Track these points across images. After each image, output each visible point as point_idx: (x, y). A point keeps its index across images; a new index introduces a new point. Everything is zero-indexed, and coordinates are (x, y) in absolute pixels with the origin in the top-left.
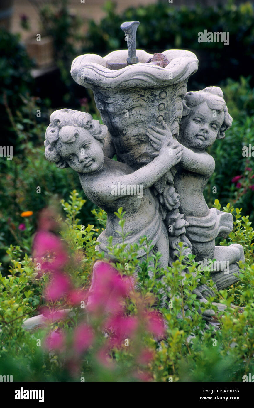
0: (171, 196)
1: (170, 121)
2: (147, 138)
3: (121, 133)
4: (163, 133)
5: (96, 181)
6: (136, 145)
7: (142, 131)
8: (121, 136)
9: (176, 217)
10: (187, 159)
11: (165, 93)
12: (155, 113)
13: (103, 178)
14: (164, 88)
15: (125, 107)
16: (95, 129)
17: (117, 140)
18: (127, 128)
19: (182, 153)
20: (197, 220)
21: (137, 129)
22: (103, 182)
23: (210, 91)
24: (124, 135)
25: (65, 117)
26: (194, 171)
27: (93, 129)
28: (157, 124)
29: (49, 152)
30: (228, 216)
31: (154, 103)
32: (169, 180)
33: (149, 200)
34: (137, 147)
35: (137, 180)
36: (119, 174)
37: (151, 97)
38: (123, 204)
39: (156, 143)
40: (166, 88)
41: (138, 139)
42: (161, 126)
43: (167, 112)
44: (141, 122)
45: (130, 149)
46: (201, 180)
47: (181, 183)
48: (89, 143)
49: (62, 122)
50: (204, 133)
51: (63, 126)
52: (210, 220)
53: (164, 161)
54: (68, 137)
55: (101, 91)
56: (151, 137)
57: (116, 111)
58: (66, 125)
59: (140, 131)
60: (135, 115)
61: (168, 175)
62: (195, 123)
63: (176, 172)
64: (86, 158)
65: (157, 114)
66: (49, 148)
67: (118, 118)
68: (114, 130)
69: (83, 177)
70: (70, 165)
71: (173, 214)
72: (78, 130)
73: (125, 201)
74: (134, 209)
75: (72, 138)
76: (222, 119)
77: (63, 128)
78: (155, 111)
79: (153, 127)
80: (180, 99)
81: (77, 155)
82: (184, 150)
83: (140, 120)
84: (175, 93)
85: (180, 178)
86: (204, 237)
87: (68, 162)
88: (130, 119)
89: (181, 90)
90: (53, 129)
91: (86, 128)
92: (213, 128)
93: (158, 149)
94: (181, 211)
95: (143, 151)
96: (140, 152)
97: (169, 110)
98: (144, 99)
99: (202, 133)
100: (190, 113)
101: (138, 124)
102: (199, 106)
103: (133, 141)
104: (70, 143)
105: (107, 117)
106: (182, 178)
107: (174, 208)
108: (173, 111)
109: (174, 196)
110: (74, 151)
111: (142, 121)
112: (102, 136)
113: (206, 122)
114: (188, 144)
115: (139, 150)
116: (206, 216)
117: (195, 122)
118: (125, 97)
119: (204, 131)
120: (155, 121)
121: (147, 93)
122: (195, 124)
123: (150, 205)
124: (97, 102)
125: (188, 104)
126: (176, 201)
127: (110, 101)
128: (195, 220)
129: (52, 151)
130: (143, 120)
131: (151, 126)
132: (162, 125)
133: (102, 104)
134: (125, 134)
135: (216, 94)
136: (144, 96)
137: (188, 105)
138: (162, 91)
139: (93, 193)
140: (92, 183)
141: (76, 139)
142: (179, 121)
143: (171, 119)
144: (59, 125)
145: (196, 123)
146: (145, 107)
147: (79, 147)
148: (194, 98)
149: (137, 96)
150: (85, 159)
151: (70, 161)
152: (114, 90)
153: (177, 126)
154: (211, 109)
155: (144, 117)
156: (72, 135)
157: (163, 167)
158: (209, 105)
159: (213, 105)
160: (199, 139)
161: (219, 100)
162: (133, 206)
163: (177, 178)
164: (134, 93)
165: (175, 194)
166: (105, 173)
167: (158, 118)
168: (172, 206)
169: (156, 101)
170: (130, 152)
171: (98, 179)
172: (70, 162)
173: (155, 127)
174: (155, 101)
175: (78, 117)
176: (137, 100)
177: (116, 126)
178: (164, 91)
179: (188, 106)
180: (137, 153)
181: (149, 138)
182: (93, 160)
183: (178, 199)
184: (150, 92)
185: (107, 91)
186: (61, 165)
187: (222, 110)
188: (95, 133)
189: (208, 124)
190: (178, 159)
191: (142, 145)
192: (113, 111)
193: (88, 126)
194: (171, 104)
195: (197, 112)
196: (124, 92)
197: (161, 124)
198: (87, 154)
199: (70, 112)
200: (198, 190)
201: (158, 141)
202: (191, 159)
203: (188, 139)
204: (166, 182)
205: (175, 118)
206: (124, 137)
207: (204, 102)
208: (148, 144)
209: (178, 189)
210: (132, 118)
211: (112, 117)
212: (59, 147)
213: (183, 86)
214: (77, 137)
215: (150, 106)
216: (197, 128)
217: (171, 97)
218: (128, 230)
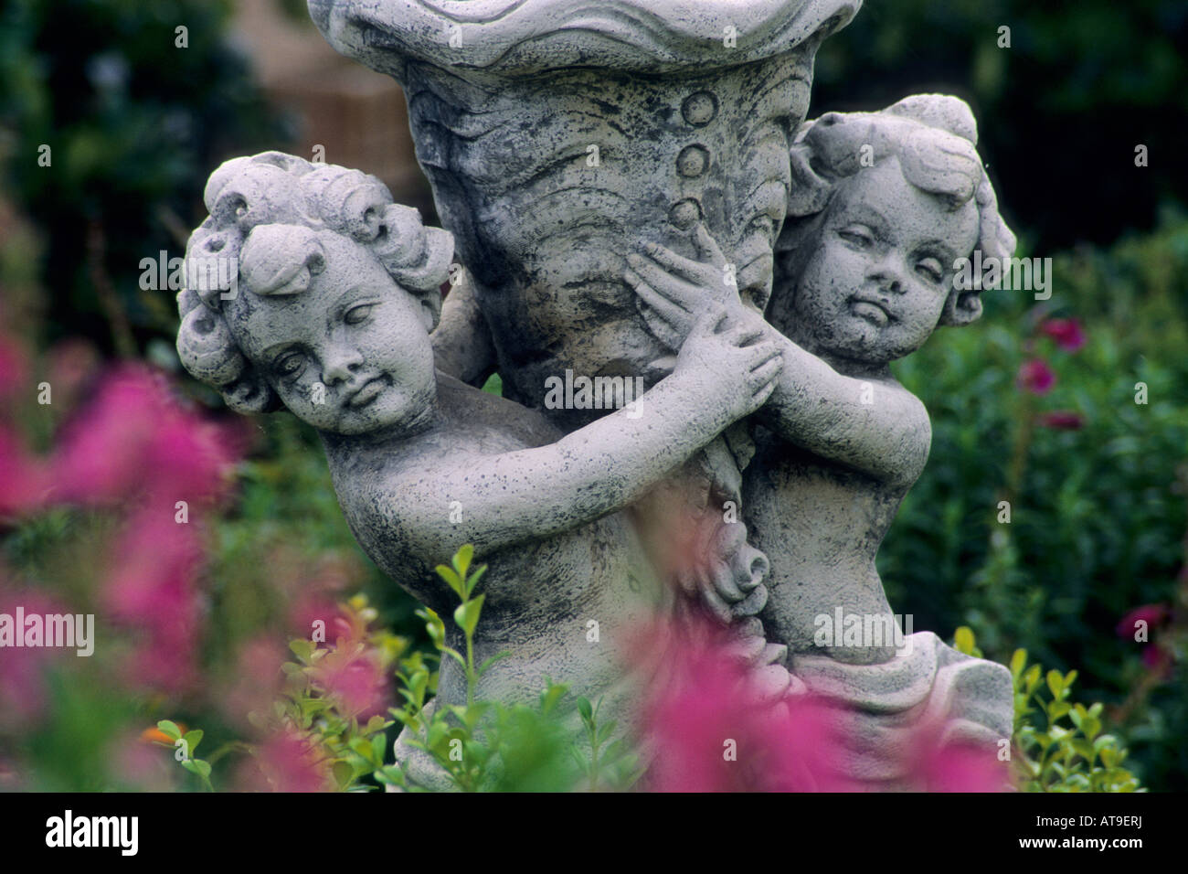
0: (725, 560)
1: (731, 225)
2: (628, 296)
3: (515, 271)
4: (698, 276)
5: (398, 471)
6: (578, 327)
7: (607, 263)
8: (518, 282)
9: (748, 653)
10: (801, 396)
11: (709, 102)
12: (665, 185)
13: (428, 459)
14: (702, 77)
15: (534, 156)
16: (398, 242)
17: (500, 301)
18: (540, 249)
19: (775, 369)
20: (842, 677)
21: (584, 254)
22: (424, 475)
23: (919, 113)
24: (530, 279)
25: (271, 185)
26: (832, 454)
27: (390, 244)
28: (671, 237)
29: (197, 338)
30: (993, 679)
31: (660, 141)
32: (721, 485)
33: (630, 568)
34: (583, 335)
35: (574, 470)
36: (500, 447)
37: (646, 116)
38: (510, 578)
39: (664, 320)
40: (716, 80)
41: (589, 301)
42: (690, 244)
43: (716, 185)
44: (603, 222)
45: (553, 346)
46: (868, 500)
47: (775, 507)
48: (371, 301)
49: (255, 206)
50: (882, 290)
51: (261, 222)
52: (901, 682)
53: (693, 393)
54: (275, 271)
55: (432, 84)
56: (642, 289)
57: (497, 171)
58: (269, 220)
59: (598, 265)
60: (577, 191)
61: (714, 465)
62: (848, 246)
63: (752, 451)
64: (354, 367)
65: (672, 193)
66: (198, 322)
67: (502, 202)
68: (487, 257)
69: (340, 456)
70: (285, 398)
71: (735, 639)
72: (324, 243)
73: (518, 564)
74: (559, 605)
75: (294, 276)
76: (965, 235)
77: (257, 231)
78: (662, 179)
79: (652, 246)
80: (780, 132)
81: (316, 351)
82: (785, 356)
83: (599, 212)
84: (755, 105)
85: (773, 486)
86: (874, 756)
87: (277, 384)
88: (553, 210)
89: (781, 92)
90: (215, 236)
91: (359, 238)
92: (924, 272)
93: (675, 347)
94: (773, 632)
95: (608, 355)
96: (595, 357)
97: (728, 179)
98: (617, 121)
99: (873, 292)
100: (826, 205)
101: (587, 230)
102: (866, 175)
103: (566, 308)
104: (285, 297)
105: (459, 203)
106: (783, 484)
107: (741, 611)
108: (743, 185)
109: (741, 556)
110: (304, 332)
111: (609, 221)
112: (426, 277)
113: (895, 245)
114: (815, 336)
115: (593, 350)
116: (884, 662)
117: (845, 241)
118: (535, 112)
119: (883, 281)
120: (663, 222)
121: (631, 95)
122: (847, 249)
123: (634, 591)
124: (418, 136)
125: (819, 163)
126: (749, 580)
127: (472, 129)
128: (836, 678)
129: (208, 332)
130: (613, 215)
131: (644, 243)
132: (692, 239)
133: (440, 141)
134: (535, 273)
135: (943, 127)
136: (616, 110)
137: (819, 169)
138: (697, 93)
139: (380, 521)
140: (378, 481)
141: (312, 283)
142: (770, 229)
143: (735, 218)
144: (240, 219)
145: (852, 249)
146: (619, 156)
147: (326, 317)
148: (844, 137)
149: (588, 108)
150: (349, 373)
151: (285, 380)
152: (488, 80)
153: (760, 253)
154: (916, 186)
155: (613, 200)
156: (293, 261)
157: (690, 419)
158: (910, 170)
159: (928, 169)
160: (864, 316)
161: (954, 150)
162: (556, 589)
163: (759, 484)
164: (574, 93)
165: (743, 547)
166: (437, 438)
167: (676, 209)
168: (733, 603)
169: (668, 136)
170: (552, 356)
171: (407, 462)
172: (285, 384)
173: (661, 248)
174: (667, 133)
175: (329, 186)
176: (584, 126)
177: (493, 240)
178: (703, 92)
179: (821, 174)
180: (585, 362)
181: (634, 294)
182: (387, 377)
183: (756, 572)
184: (642, 94)
185: (456, 83)
186: (248, 398)
187: (962, 195)
188: (400, 261)
189: (904, 255)
190: (759, 389)
191: (607, 326)
192: (484, 172)
193: (367, 230)
194: (735, 151)
195: (854, 199)
196: (529, 88)
197: (692, 236)
198: (359, 350)
199: (292, 168)
200: (851, 544)
201: (673, 307)
202: (819, 398)
203: (816, 313)
204: (705, 495)
205: (753, 214)
206: (529, 288)
207: (889, 155)
208: (632, 323)
209: (763, 532)
210: (564, 204)
211: (481, 201)
212: (239, 317)
213: (794, 77)
214: (315, 271)
215: (640, 156)
216: (852, 270)
217: (736, 121)
218: (529, 696)
